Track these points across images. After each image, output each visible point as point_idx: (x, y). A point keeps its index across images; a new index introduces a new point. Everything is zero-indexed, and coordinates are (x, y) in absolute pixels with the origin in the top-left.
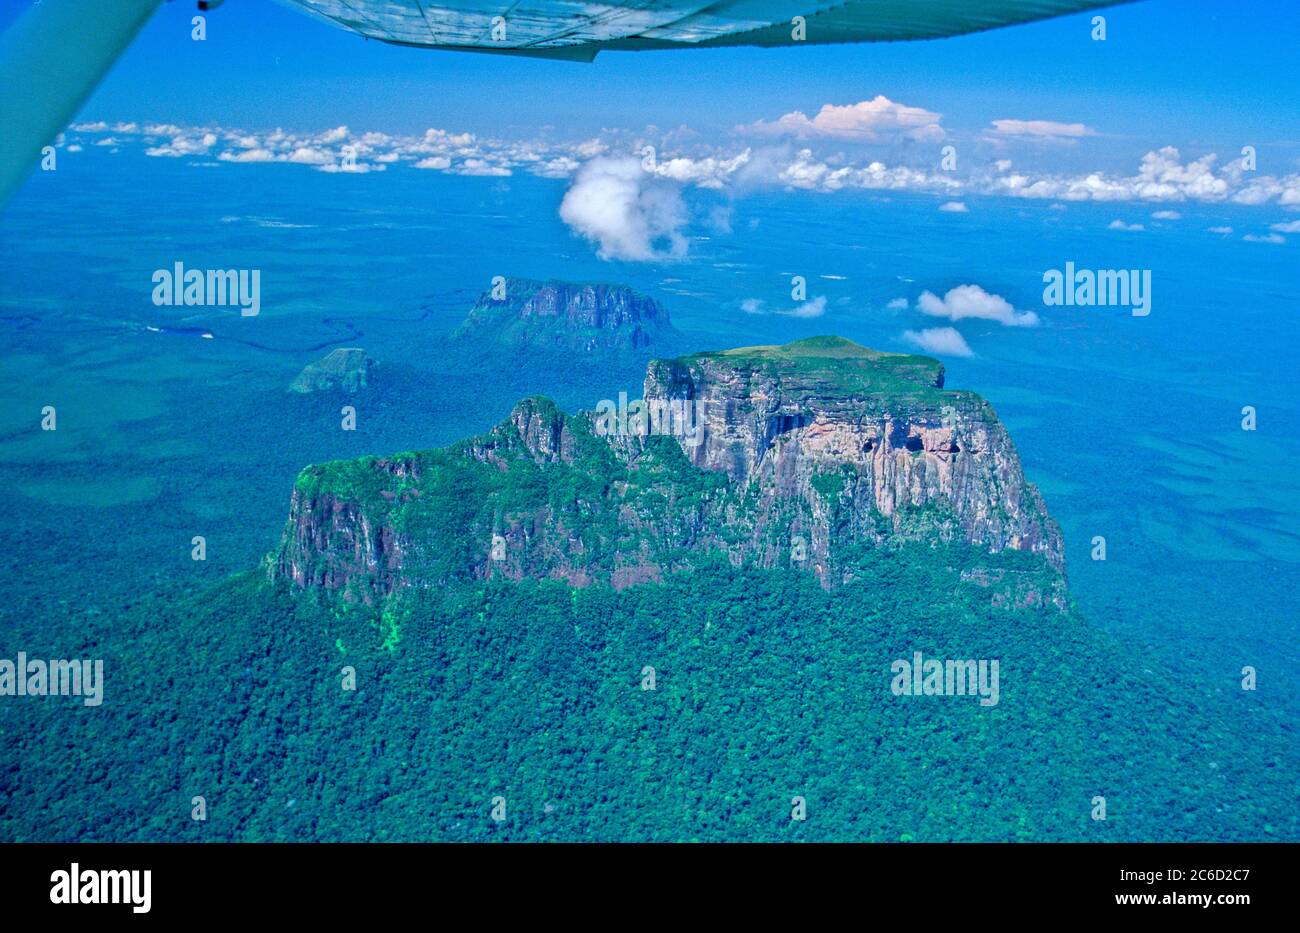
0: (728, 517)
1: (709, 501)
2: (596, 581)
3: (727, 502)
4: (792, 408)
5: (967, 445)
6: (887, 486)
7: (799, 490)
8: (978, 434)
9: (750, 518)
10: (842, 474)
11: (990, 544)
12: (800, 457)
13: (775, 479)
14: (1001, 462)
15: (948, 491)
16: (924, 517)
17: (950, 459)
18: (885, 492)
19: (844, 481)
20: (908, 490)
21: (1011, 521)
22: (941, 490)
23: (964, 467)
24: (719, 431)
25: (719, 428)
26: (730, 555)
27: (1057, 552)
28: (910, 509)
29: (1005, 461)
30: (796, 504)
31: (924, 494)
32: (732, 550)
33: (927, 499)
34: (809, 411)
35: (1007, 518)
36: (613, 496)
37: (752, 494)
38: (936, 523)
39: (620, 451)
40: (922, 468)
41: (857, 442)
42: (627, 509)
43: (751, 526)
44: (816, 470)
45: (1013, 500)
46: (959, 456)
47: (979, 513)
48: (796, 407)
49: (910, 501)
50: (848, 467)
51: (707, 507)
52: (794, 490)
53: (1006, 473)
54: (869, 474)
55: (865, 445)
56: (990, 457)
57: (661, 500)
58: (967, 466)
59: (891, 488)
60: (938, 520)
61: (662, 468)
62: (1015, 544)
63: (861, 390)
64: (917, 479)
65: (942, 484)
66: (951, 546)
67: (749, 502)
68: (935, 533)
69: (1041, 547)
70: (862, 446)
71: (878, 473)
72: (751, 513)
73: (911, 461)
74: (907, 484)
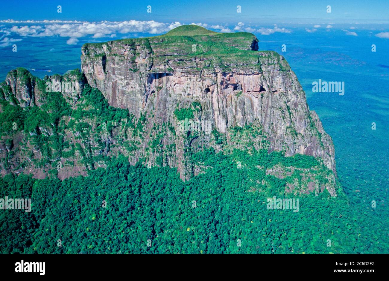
0: (128, 135)
1: (117, 126)
2: (49, 175)
3: (127, 126)
4: (161, 67)
5: (270, 87)
6: (221, 115)
7: (168, 119)
8: (277, 79)
9: (140, 136)
10: (193, 108)
11: (285, 151)
12: (169, 98)
13: (155, 112)
14: (293, 98)
15: (259, 117)
16: (244, 134)
17: (260, 96)
18: (220, 119)
19: (194, 112)
20: (235, 117)
21: (299, 136)
22: (255, 116)
23: (268, 102)
24: (122, 84)
25: (122, 82)
26: (130, 158)
27: (330, 156)
28: (237, 129)
29: (295, 97)
30: (166, 127)
31: (245, 119)
32: (130, 155)
33: (246, 123)
34: (171, 69)
35: (296, 134)
36: (62, 125)
37: (141, 122)
38: (252, 138)
39: (69, 98)
40: (243, 103)
41: (200, 87)
42: (69, 132)
43: (141, 141)
44: (178, 106)
45: (300, 122)
46: (266, 93)
47: (279, 131)
48: (162, 67)
49: (236, 124)
50: (196, 103)
51: (116, 131)
52: (165, 119)
53: (296, 105)
54: (210, 108)
55: (206, 89)
56: (285, 95)
57: (87, 126)
58: (270, 101)
59: (224, 116)
60: (252, 136)
61: (91, 107)
62: (302, 151)
63: (201, 54)
64: (239, 110)
65: (255, 113)
66: (261, 152)
67: (140, 126)
68: (251, 144)
69: (319, 153)
70: (204, 90)
71: (216, 107)
72: (141, 133)
73: (236, 99)
74: (234, 113)
